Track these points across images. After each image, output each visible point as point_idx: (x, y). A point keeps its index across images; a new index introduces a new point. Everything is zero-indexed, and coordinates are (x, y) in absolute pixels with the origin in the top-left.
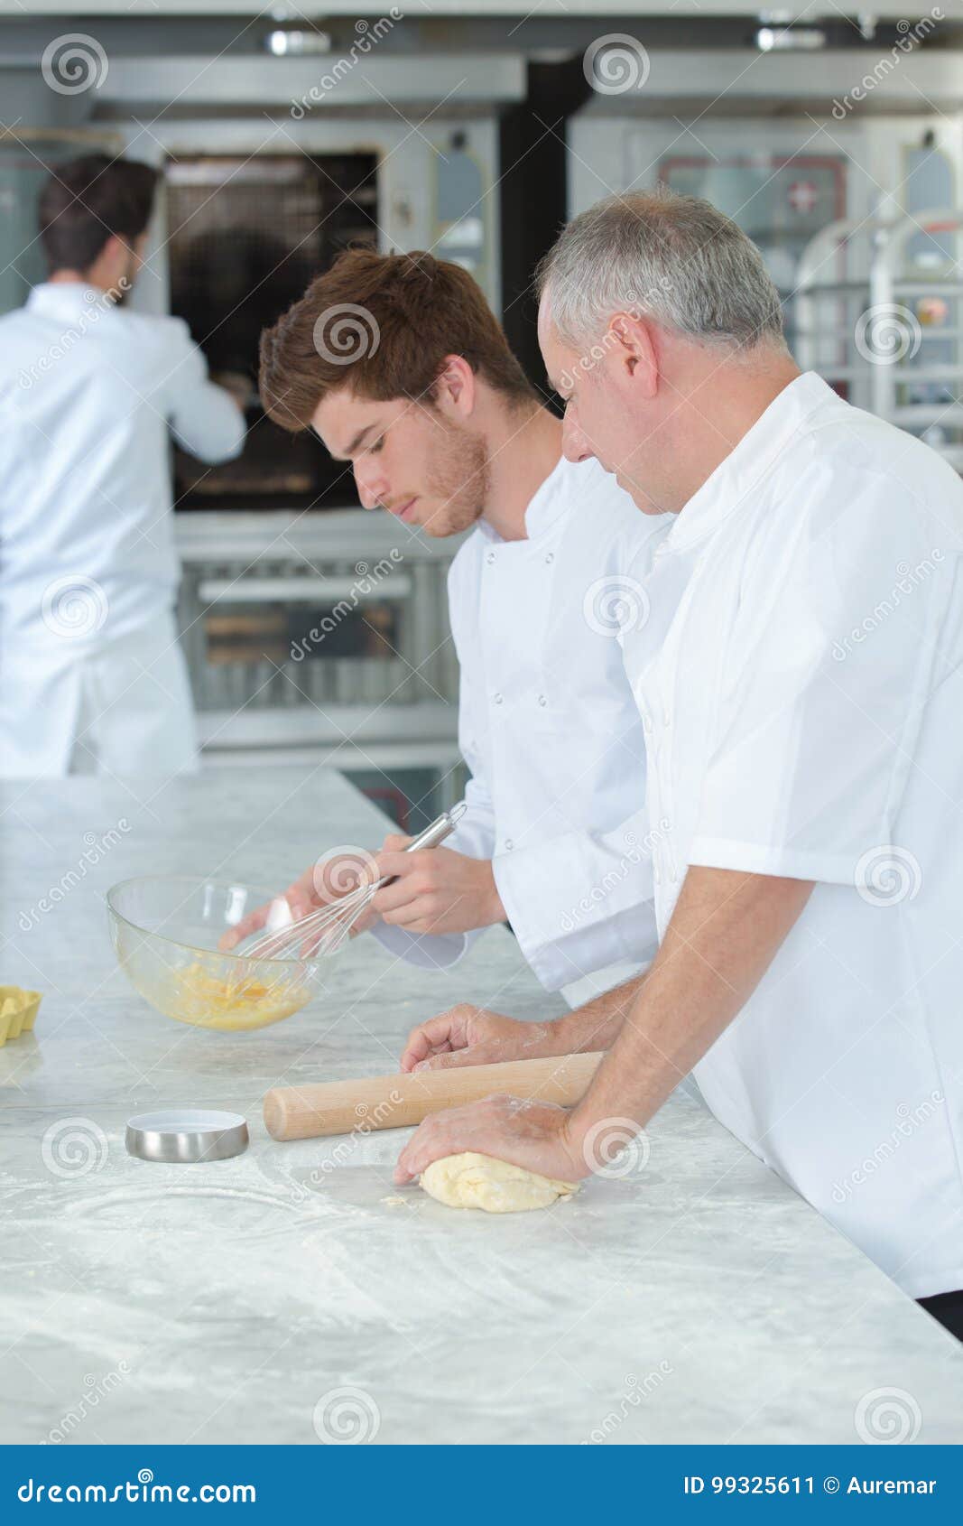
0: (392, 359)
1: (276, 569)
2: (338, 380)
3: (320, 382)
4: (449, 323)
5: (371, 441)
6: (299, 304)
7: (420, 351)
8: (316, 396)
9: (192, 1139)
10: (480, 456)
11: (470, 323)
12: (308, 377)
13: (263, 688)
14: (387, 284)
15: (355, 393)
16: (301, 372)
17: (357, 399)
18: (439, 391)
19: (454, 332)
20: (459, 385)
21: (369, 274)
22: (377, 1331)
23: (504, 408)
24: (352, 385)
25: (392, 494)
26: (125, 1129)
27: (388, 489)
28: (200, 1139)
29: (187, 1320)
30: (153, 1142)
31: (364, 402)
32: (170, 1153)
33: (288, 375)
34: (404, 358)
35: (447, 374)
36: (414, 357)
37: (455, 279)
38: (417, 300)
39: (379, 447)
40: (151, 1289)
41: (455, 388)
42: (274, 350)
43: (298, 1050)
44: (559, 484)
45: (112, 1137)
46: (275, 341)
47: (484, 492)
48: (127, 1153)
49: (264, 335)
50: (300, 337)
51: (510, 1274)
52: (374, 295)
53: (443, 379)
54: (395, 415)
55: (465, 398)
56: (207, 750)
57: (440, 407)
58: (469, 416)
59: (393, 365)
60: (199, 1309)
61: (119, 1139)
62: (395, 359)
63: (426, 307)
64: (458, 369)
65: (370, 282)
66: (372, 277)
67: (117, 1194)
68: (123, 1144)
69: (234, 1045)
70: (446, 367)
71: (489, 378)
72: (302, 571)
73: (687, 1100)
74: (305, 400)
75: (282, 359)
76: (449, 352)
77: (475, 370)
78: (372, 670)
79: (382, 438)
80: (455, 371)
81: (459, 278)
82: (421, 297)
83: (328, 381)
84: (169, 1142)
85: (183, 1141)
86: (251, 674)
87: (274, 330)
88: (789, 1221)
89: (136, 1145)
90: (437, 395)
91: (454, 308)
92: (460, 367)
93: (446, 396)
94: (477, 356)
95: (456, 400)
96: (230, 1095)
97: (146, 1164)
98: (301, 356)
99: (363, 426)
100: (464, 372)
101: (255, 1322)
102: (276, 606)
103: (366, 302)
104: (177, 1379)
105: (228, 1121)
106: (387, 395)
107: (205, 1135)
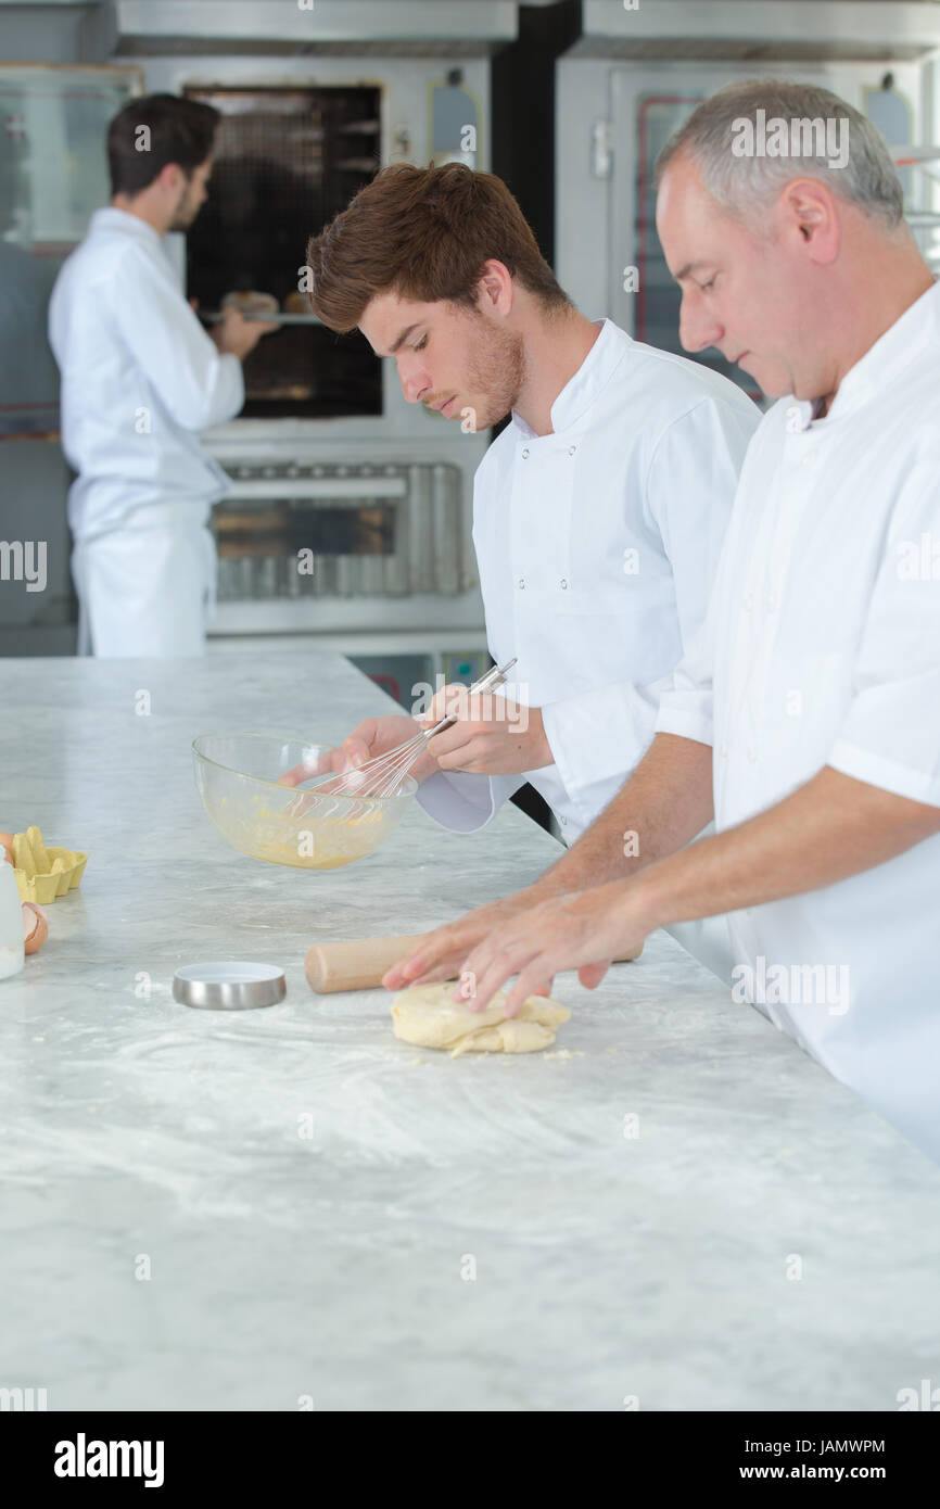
0: (437, 264)
1: (282, 471)
2: (386, 284)
3: (370, 286)
4: (488, 230)
5: (414, 339)
6: (344, 214)
7: (462, 256)
8: (364, 298)
9: (235, 989)
10: (517, 354)
11: (507, 230)
12: (358, 281)
13: (269, 581)
14: (428, 194)
15: (401, 295)
16: (351, 277)
17: (404, 301)
18: (480, 293)
19: (493, 238)
20: (498, 288)
21: (413, 184)
22: (417, 1166)
23: (539, 309)
24: (398, 289)
25: (434, 390)
26: (172, 979)
27: (430, 384)
28: (242, 988)
29: (240, 1153)
30: (198, 991)
31: (410, 303)
32: (214, 1001)
33: (337, 280)
34: (447, 262)
35: (486, 277)
36: (457, 260)
37: (492, 189)
38: (458, 209)
39: (423, 345)
40: (204, 1125)
41: (495, 290)
42: (322, 257)
43: (328, 909)
44: (583, 384)
45: (158, 986)
46: (322, 249)
47: (518, 386)
48: (174, 1001)
49: (312, 242)
50: (347, 246)
51: (536, 1115)
52: (417, 204)
53: (483, 282)
54: (437, 315)
55: (504, 299)
56: (212, 637)
57: (480, 308)
58: (507, 317)
59: (438, 270)
60: (250, 1145)
61: (167, 989)
62: (439, 263)
63: (466, 215)
64: (498, 272)
65: (413, 193)
66: (415, 187)
67: (166, 1039)
68: (171, 992)
69: (266, 904)
70: (486, 272)
71: (524, 281)
72: (306, 473)
73: (689, 958)
74: (355, 302)
75: (331, 266)
76: (488, 257)
77: (513, 274)
78: (369, 565)
79: (426, 336)
80: (494, 275)
81: (496, 189)
82: (462, 205)
83: (376, 284)
84: (214, 991)
85: (226, 991)
86: (258, 568)
87: (320, 238)
88: (791, 1070)
89: (182, 994)
90: (477, 297)
91: (492, 215)
92: (499, 271)
93: (485, 300)
94: (513, 261)
95: (495, 301)
96: (265, 949)
97: (192, 1012)
98: (348, 263)
99: (407, 325)
100: (503, 275)
101: (303, 1157)
102: (282, 504)
103: (411, 211)
104: (234, 1208)
105: (268, 972)
106: (431, 297)
107: (247, 985)
